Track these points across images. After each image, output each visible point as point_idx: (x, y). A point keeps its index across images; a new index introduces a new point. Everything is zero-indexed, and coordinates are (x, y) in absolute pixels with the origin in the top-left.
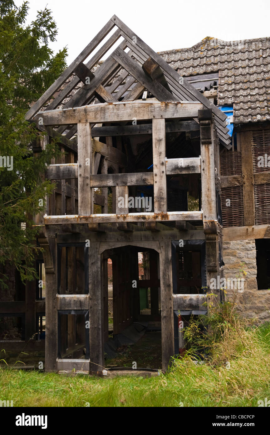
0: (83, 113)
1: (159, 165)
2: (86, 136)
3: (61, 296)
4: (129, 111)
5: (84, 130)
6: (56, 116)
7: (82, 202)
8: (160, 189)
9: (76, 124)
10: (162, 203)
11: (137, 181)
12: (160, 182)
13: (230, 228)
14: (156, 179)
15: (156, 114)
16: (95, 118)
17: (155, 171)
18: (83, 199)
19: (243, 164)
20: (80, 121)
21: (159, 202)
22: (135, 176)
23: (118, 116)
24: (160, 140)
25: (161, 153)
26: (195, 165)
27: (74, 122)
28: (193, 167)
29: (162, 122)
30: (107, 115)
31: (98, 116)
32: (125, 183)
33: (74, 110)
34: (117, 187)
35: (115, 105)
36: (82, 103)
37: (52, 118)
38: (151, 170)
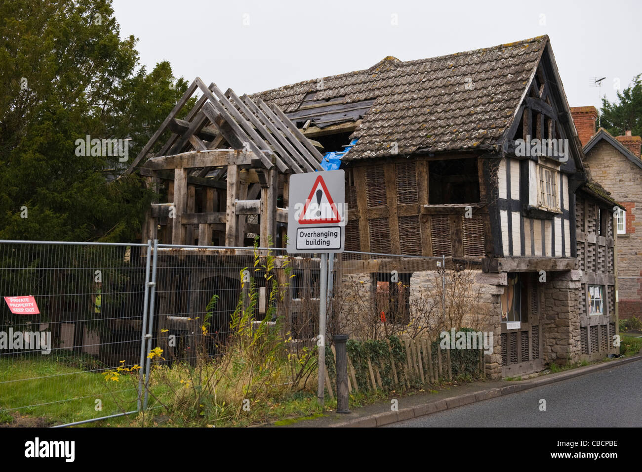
0: (179, 159)
1: (231, 206)
2: (180, 180)
3: (171, 318)
4: (211, 158)
5: (179, 175)
6: (160, 162)
7: (175, 237)
8: (231, 227)
9: (174, 169)
10: (231, 240)
11: (215, 219)
12: (231, 221)
13: (350, 261)
14: (228, 218)
15: (230, 161)
16: (188, 164)
17: (228, 211)
18: (176, 234)
19: (358, 198)
20: (177, 167)
21: (229, 238)
22: (213, 215)
23: (204, 162)
24: (232, 184)
25: (232, 195)
26: (256, 206)
27: (172, 168)
28: (255, 208)
29: (235, 168)
30: (196, 161)
31: (190, 163)
32: (206, 222)
33: (173, 157)
34: (200, 225)
35: (202, 153)
36: (179, 151)
37: (158, 164)
38: (225, 210)
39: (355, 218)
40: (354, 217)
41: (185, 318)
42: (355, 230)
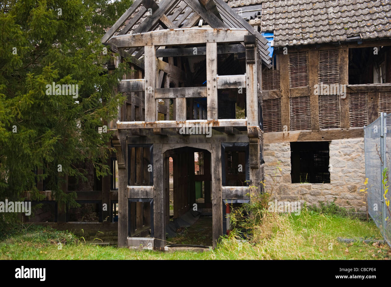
0: (149, 37)
1: (211, 81)
2: (152, 56)
3: (131, 187)
4: (187, 36)
5: (150, 51)
6: (127, 40)
7: (148, 111)
8: (212, 101)
9: (144, 47)
10: (214, 112)
11: (193, 94)
12: (212, 95)
13: (270, 133)
14: (209, 92)
15: (209, 38)
16: (159, 42)
17: (208, 85)
18: (149, 108)
19: (281, 80)
20: (146, 44)
21: (211, 111)
22: (192, 90)
23: (178, 40)
24: (213, 60)
25: (213, 71)
26: (241, 81)
27: (141, 45)
28: (240, 83)
29: (215, 46)
30: (169, 39)
31: (162, 40)
32: (183, 96)
33: (142, 35)
34: (177, 99)
35: (176, 31)
36: (148, 29)
37: (124, 42)
38: (205, 85)
39: (277, 97)
40: (275, 96)
41: (148, 188)
42: (276, 107)
